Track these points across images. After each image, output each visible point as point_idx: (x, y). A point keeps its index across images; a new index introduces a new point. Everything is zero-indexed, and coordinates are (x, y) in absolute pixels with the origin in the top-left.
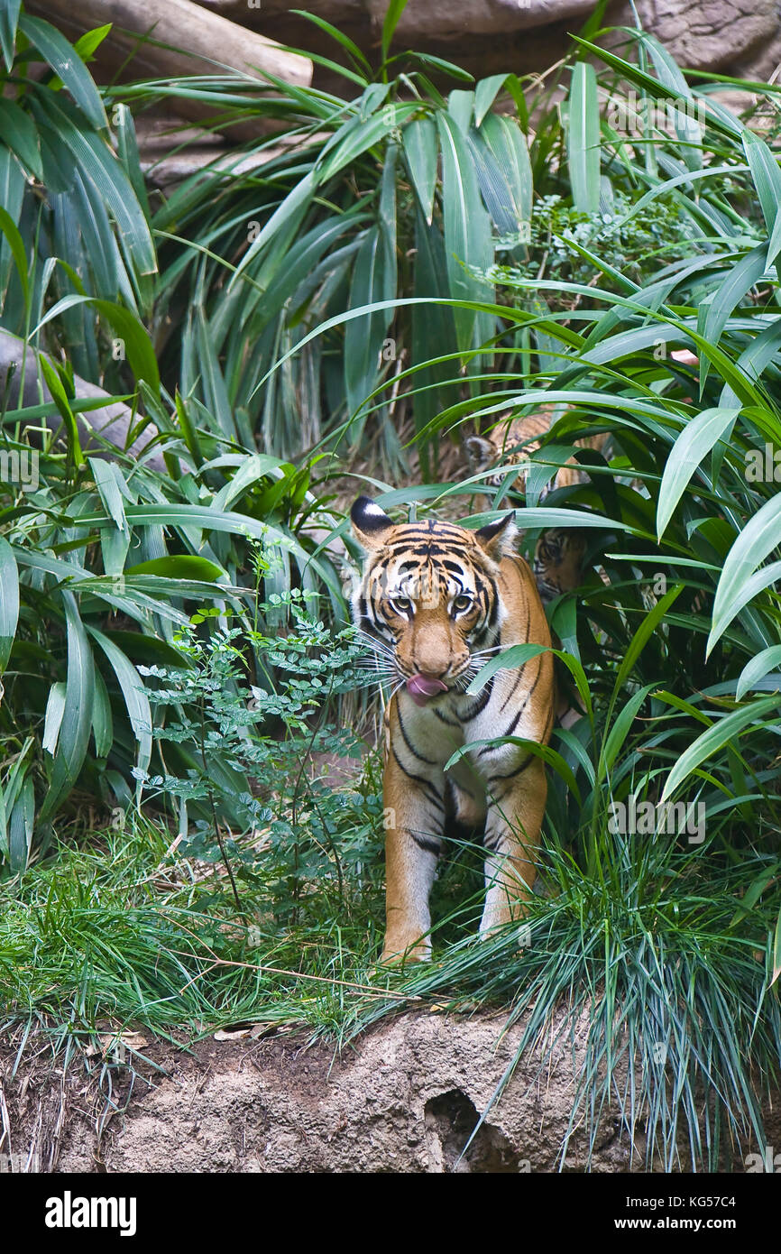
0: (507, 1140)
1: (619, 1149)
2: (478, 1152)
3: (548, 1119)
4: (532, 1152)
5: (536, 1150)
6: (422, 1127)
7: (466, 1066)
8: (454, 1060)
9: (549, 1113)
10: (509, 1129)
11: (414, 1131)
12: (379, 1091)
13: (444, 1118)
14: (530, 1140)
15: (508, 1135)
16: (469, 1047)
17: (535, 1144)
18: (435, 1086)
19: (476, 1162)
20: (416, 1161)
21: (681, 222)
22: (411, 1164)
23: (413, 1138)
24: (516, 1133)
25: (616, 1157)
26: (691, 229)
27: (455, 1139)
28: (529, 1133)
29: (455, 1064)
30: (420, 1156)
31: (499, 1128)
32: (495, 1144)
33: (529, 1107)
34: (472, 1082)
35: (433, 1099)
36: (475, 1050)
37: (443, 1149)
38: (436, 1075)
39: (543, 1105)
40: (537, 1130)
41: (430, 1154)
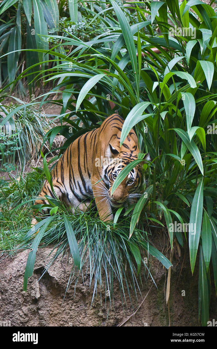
0: (57, 280)
1: (88, 282)
2: (49, 284)
3: (68, 274)
4: (64, 284)
5: (65, 283)
6: (33, 277)
7: (45, 260)
8: (42, 259)
9: (68, 273)
10: (57, 278)
11: (31, 279)
12: (21, 268)
13: (39, 275)
14: (63, 280)
15: (57, 279)
16: (46, 255)
17: (65, 282)
18: (36, 266)
19: (48, 287)
20: (32, 287)
21: (101, 24)
22: (30, 288)
23: (31, 281)
24: (59, 279)
25: (87, 284)
26: (103, 26)
27: (42, 281)
28: (63, 278)
29: (42, 260)
30: (33, 286)
31: (54, 277)
32: (53, 282)
33: (63, 271)
34: (47, 265)
35: (36, 270)
36: (47, 256)
37: (39, 284)
38: (37, 263)
39: (67, 271)
40: (65, 277)
41: (35, 285)
